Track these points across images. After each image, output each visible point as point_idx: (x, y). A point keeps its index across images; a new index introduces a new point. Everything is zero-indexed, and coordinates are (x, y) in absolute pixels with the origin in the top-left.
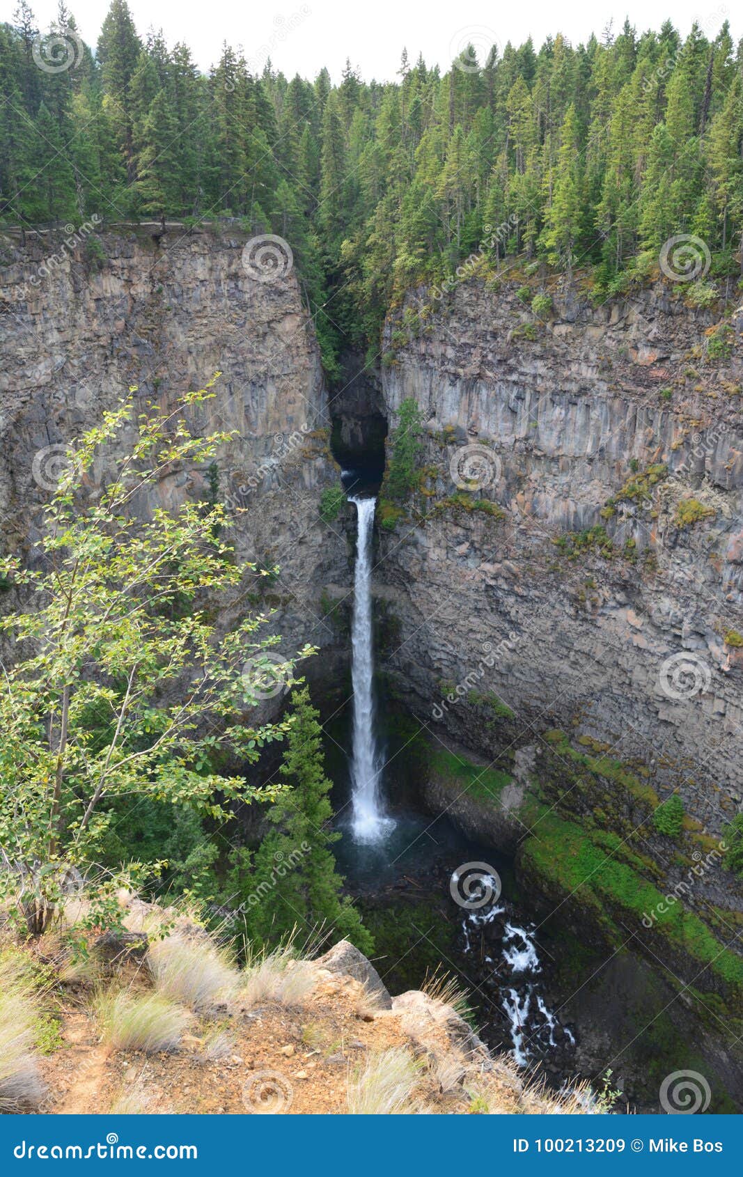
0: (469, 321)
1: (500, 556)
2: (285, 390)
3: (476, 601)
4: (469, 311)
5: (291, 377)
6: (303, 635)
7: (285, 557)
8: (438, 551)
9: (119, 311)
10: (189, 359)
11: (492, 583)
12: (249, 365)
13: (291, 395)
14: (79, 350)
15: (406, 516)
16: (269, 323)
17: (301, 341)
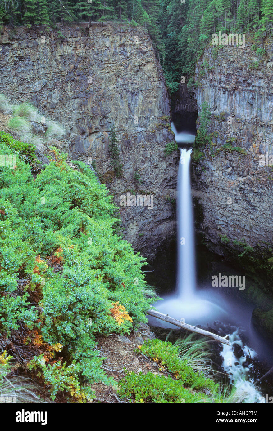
0: (230, 63)
1: (245, 173)
2: (147, 97)
3: (236, 195)
4: (230, 58)
5: (151, 91)
6: (157, 210)
7: (148, 173)
8: (218, 172)
9: (71, 61)
10: (102, 82)
11: (243, 186)
12: (130, 85)
13: (150, 99)
14: (53, 77)
15: (204, 156)
16: (140, 66)
17: (155, 75)
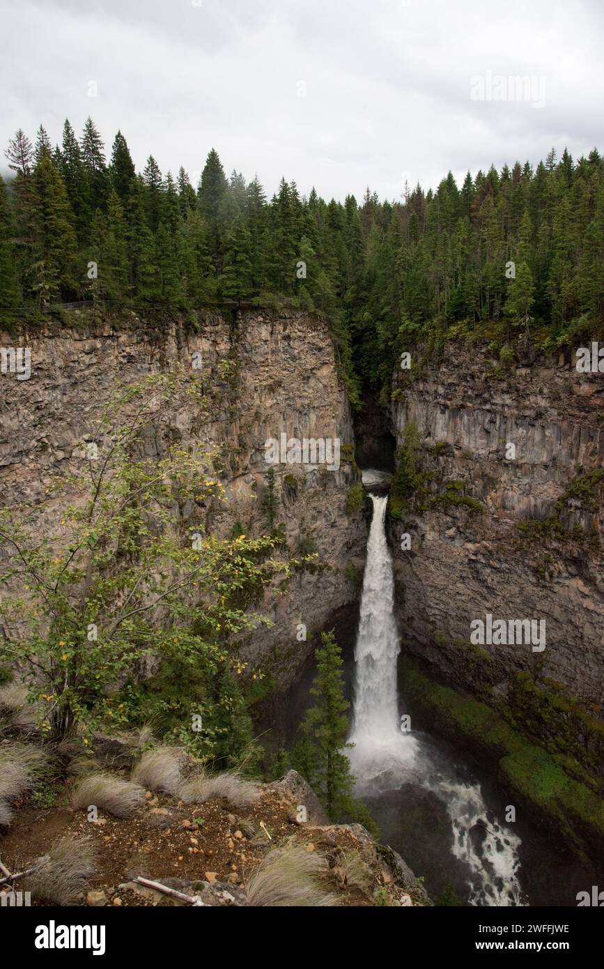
0: (454, 367)
1: (479, 537)
2: (322, 417)
3: (461, 571)
4: (454, 360)
5: (327, 408)
6: (333, 593)
7: (321, 536)
8: (432, 533)
9: (208, 361)
10: (256, 395)
11: (473, 558)
12: (298, 400)
13: (327, 420)
15: (409, 508)
16: (311, 370)
17: (334, 383)
